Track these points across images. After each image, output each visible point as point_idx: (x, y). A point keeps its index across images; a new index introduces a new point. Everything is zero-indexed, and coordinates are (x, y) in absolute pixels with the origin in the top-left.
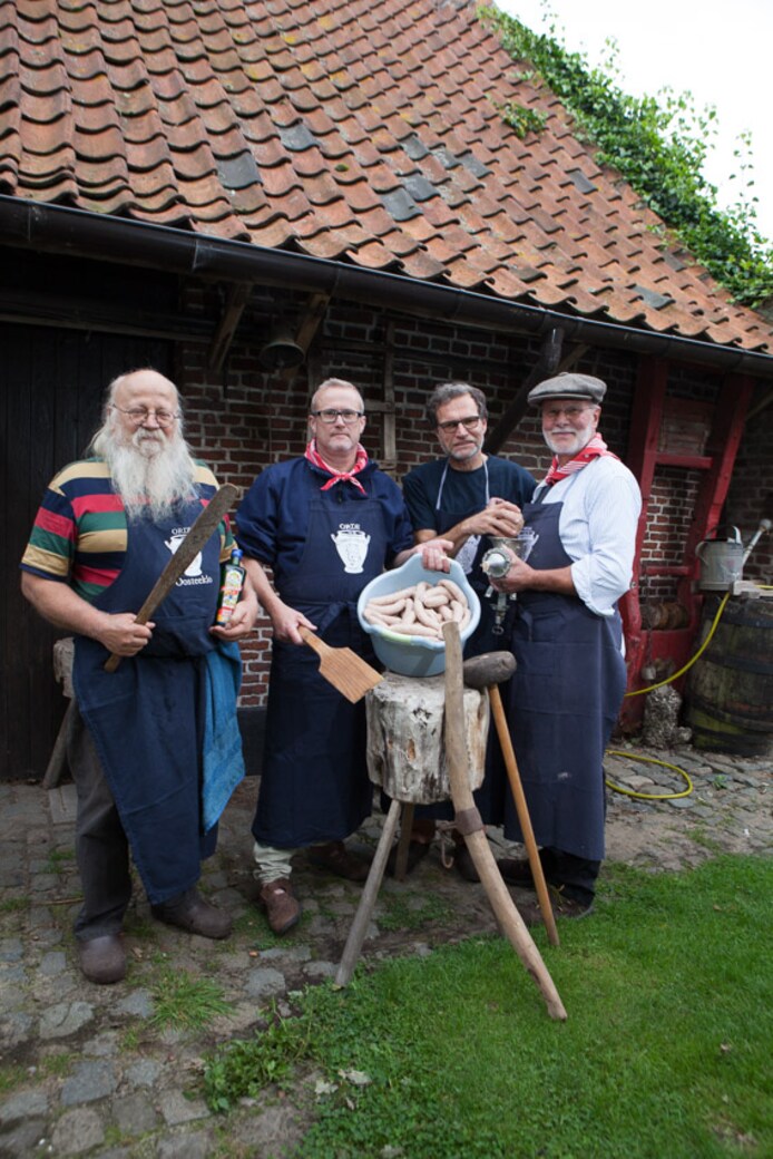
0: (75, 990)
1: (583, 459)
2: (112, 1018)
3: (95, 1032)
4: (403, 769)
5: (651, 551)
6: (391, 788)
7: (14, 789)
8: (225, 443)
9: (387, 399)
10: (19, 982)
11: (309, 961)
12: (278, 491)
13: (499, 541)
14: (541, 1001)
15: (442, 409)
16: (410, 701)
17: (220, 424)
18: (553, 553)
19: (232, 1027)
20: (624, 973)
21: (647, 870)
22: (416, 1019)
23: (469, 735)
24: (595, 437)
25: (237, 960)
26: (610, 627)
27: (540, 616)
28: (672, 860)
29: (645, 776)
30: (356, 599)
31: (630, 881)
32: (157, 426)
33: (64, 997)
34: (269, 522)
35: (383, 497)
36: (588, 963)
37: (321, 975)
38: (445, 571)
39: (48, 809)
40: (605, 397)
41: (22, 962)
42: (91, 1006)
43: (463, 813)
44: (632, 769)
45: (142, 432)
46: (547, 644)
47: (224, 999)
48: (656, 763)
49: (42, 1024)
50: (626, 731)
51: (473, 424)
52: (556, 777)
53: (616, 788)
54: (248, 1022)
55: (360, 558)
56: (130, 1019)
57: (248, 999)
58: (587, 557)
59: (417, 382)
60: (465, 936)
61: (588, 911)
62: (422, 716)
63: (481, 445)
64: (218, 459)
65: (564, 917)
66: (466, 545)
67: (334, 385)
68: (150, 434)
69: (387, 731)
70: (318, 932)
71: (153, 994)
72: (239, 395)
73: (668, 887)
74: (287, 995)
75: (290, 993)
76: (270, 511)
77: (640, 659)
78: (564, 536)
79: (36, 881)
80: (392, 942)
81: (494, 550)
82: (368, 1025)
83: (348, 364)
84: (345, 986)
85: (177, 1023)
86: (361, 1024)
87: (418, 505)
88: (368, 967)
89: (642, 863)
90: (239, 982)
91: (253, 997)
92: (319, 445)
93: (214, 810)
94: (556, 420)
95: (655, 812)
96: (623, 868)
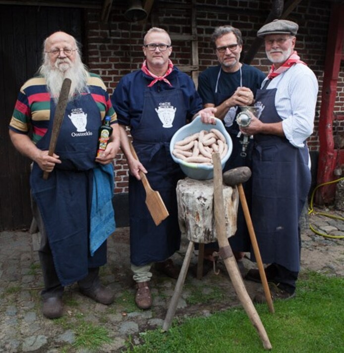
0: (40, 329)
1: (287, 65)
2: (56, 343)
3: (48, 349)
4: (194, 226)
5: (340, 107)
6: (189, 235)
7: (16, 234)
8: (111, 60)
9: (193, 34)
10: (15, 325)
11: (151, 318)
12: (128, 88)
13: (245, 108)
14: (260, 340)
15: (218, 40)
16: (196, 193)
17: (108, 50)
18: (272, 115)
19: (111, 349)
20: (304, 327)
21: (327, 275)
22: (199, 347)
23: (227, 209)
24: (293, 53)
25: (117, 317)
26: (302, 153)
27: (266, 148)
28: (341, 270)
29: (334, 226)
30: (169, 141)
31: (317, 281)
32: (65, 56)
33: (34, 333)
34: (125, 105)
35: (183, 86)
36: (287, 322)
37: (156, 325)
38: (213, 124)
39: (31, 244)
40: (298, 32)
41: (16, 316)
42: (46, 337)
43: (222, 248)
44: (327, 222)
45: (58, 61)
46: (270, 162)
47: (109, 336)
48: (340, 219)
49: (24, 345)
50: (326, 202)
51: (235, 48)
52: (275, 229)
53: (317, 232)
54: (119, 346)
55: (171, 120)
56: (64, 344)
57: (120, 336)
58: (291, 117)
59: (210, 22)
60: (229, 307)
61: (292, 296)
62: (202, 200)
63: (238, 59)
64: (108, 68)
65: (279, 299)
66: (229, 111)
67: (155, 31)
68: (62, 61)
69: (185, 207)
70: (157, 304)
71: (75, 332)
72: (117, 35)
73: (337, 284)
74: (138, 334)
75: (140, 334)
76: (124, 98)
77: (333, 165)
78: (278, 107)
79: (25, 278)
80: (192, 309)
81: (243, 112)
82: (175, 349)
83: (173, 15)
84: (167, 330)
85: (85, 346)
86: (172, 349)
87: (205, 91)
88: (179, 322)
89: (325, 271)
90: (117, 328)
91: (122, 335)
92: (148, 63)
93: (95, 245)
94: (272, 45)
95: (336, 245)
96: (314, 274)
